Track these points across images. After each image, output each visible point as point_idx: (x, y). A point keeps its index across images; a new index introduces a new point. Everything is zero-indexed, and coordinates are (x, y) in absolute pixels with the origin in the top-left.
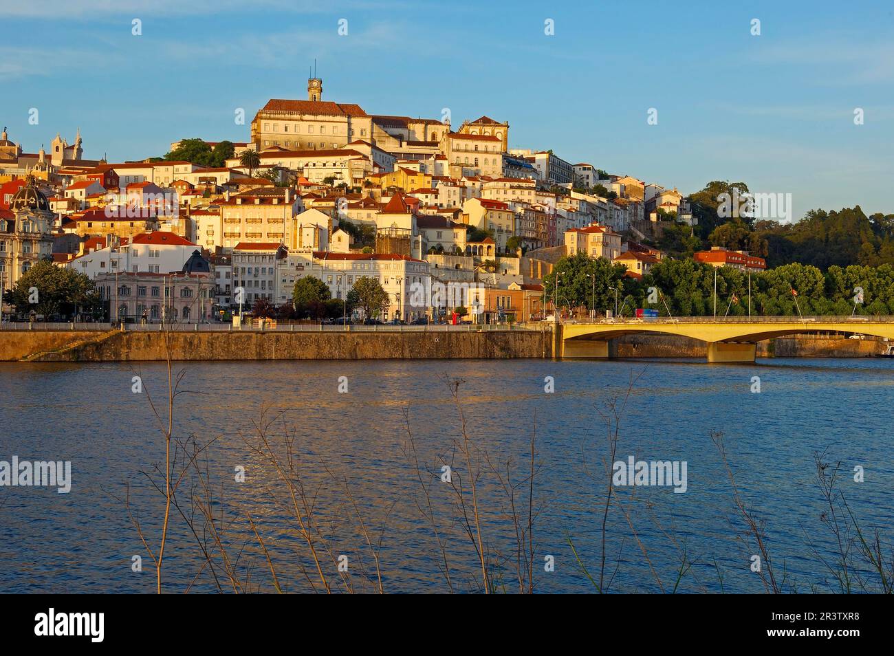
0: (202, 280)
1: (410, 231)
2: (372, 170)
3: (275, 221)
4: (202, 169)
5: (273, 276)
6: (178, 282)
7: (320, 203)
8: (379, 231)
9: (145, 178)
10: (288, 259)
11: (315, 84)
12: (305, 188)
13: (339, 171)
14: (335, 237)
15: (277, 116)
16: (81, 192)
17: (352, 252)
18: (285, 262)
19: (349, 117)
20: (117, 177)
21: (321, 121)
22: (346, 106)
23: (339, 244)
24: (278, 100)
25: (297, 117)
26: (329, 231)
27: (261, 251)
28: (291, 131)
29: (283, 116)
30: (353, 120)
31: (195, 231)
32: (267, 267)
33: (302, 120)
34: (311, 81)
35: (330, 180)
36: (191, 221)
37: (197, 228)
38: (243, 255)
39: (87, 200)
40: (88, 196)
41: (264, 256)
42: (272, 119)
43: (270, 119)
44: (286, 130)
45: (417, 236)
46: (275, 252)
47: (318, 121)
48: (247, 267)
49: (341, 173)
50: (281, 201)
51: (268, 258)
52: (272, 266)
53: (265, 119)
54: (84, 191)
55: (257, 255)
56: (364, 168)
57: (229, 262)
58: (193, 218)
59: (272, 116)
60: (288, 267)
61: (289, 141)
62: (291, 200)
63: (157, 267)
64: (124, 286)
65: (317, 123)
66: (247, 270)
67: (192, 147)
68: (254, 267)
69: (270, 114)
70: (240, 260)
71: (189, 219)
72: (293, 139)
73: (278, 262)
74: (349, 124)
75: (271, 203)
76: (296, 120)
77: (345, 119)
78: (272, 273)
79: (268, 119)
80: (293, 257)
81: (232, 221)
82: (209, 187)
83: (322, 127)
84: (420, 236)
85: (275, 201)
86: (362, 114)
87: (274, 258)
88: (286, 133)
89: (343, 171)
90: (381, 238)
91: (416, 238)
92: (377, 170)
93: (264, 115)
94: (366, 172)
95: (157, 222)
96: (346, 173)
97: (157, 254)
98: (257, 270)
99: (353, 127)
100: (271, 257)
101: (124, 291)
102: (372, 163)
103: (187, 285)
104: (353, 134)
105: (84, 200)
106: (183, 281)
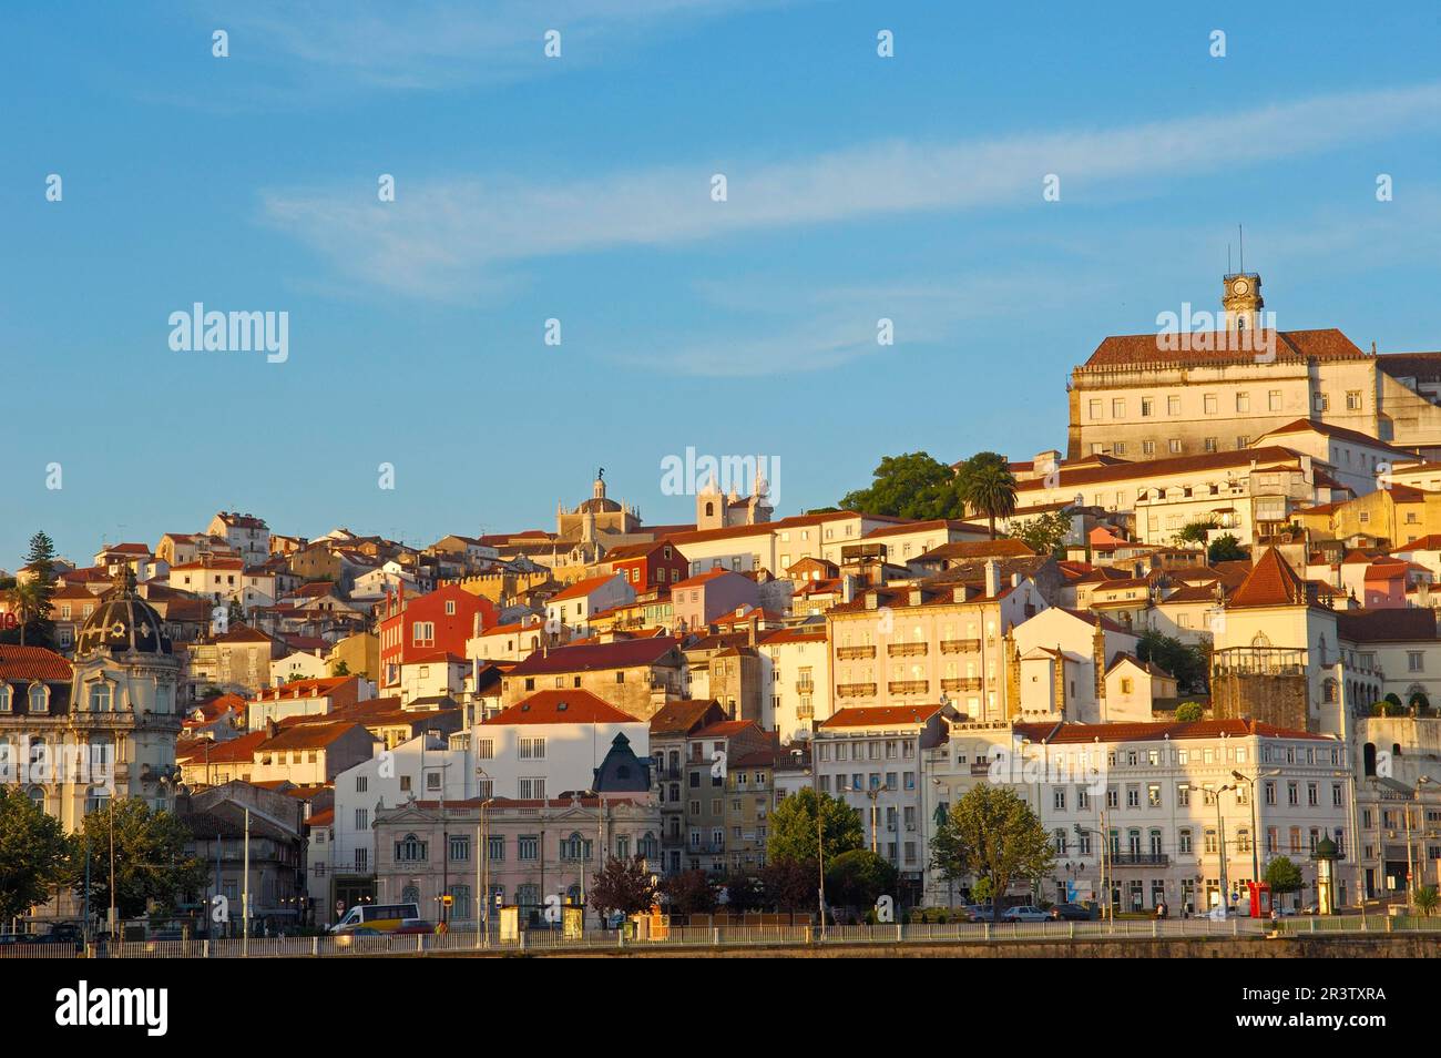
0: (617, 812)
1: (1305, 655)
2: (1310, 496)
3: (960, 646)
4: (891, 526)
5: (915, 794)
6: (552, 820)
7: (1112, 593)
8: (1217, 659)
9: (756, 560)
10: (950, 746)
11: (1241, 287)
12: (1101, 555)
13: (1227, 505)
14: (1113, 680)
15: (1120, 378)
16: (579, 605)
17: (1163, 718)
18: (945, 754)
19: (1312, 362)
20: (682, 563)
21: (1236, 381)
22: (1306, 335)
23: (1127, 701)
24: (1125, 339)
25: (1174, 375)
26: (1097, 665)
27: (882, 729)
28: (1158, 412)
29: (1136, 377)
30: (1325, 371)
31: (771, 684)
32: (899, 768)
33: (1186, 383)
34: (1230, 281)
35: (1197, 531)
36: (760, 660)
37: (775, 676)
38: (840, 741)
39: (592, 623)
40: (596, 614)
41: (890, 742)
42: (1107, 388)
43: (1104, 387)
44: (1145, 413)
45: (1330, 667)
46: (916, 728)
47: (1229, 381)
48: (849, 771)
49: (1231, 510)
50: (976, 594)
51: (900, 745)
52: (911, 767)
53: (1092, 388)
54: (584, 601)
55: (873, 741)
56: (1288, 493)
57: (806, 763)
58: (765, 651)
59: (1108, 379)
60: (950, 768)
61: (1153, 439)
62: (1004, 588)
63: (540, 784)
64: (411, 837)
65: (1226, 386)
66: (900, 778)
67: (903, 475)
68: (866, 771)
69: (1102, 374)
70: (833, 755)
71: (755, 654)
72: (1164, 434)
73: (926, 755)
74: (1314, 381)
75: (949, 600)
76: (1171, 385)
77: (1302, 370)
78: (912, 785)
79: (1098, 389)
80: (961, 741)
81: (857, 653)
82: (867, 570)
83: (1238, 395)
84: (1340, 666)
85: (960, 594)
86: (1348, 352)
87: (916, 744)
88: (1146, 419)
89: (1237, 505)
90: (1225, 675)
91: (1328, 674)
92: (1325, 496)
93: (1088, 379)
94: (1293, 504)
95: (684, 669)
96: (1243, 507)
97: (540, 750)
98: (874, 778)
99: (1324, 388)
100: (907, 742)
101: (411, 848)
102: (1309, 477)
103: (577, 826)
104: (1325, 407)
105: (585, 625)
106: (566, 818)
